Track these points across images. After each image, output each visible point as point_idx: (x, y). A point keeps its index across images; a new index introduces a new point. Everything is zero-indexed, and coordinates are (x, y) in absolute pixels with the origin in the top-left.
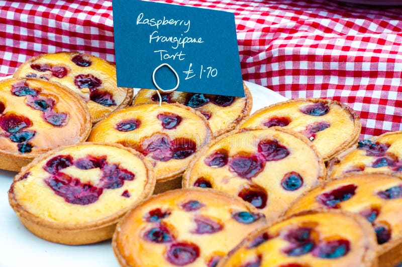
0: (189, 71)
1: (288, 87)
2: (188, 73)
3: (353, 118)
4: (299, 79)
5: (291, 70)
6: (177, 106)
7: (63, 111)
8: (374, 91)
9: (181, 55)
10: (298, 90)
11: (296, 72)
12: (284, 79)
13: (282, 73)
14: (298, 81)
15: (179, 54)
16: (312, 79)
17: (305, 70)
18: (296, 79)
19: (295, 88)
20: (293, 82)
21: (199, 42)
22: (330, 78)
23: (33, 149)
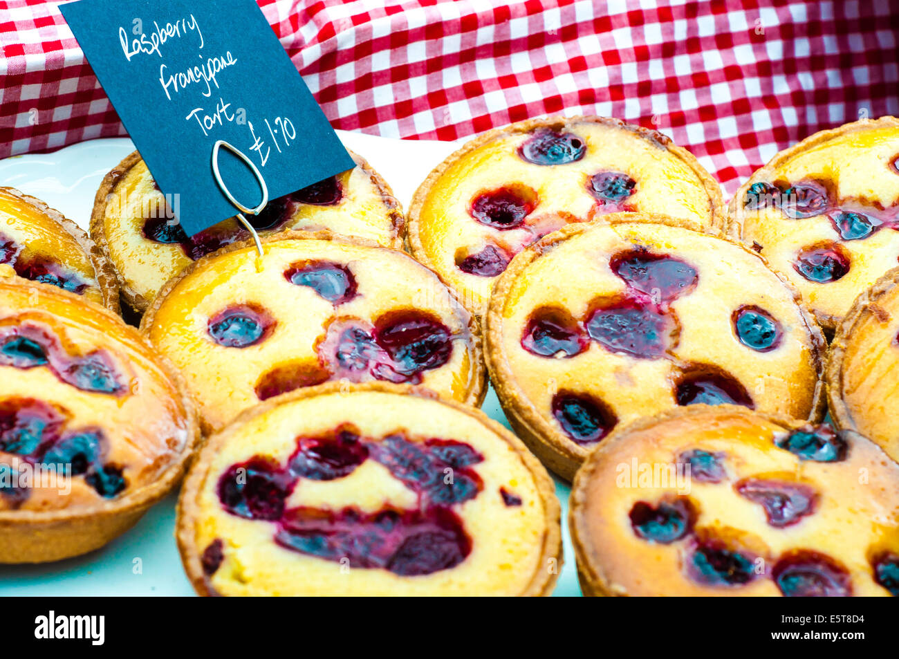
0: (257, 142)
1: (384, 113)
2: (258, 148)
3: (663, 144)
4: (408, 87)
5: (387, 70)
6: (293, 238)
7: (91, 347)
8: (590, 71)
9: (224, 108)
10: (412, 114)
11: (400, 74)
12: (372, 96)
13: (365, 83)
14: (409, 93)
15: (220, 108)
16: (436, 79)
17: (422, 62)
18: (403, 90)
19: (403, 110)
20: (396, 99)
21: (232, 62)
22: (474, 66)
23: (127, 474)
